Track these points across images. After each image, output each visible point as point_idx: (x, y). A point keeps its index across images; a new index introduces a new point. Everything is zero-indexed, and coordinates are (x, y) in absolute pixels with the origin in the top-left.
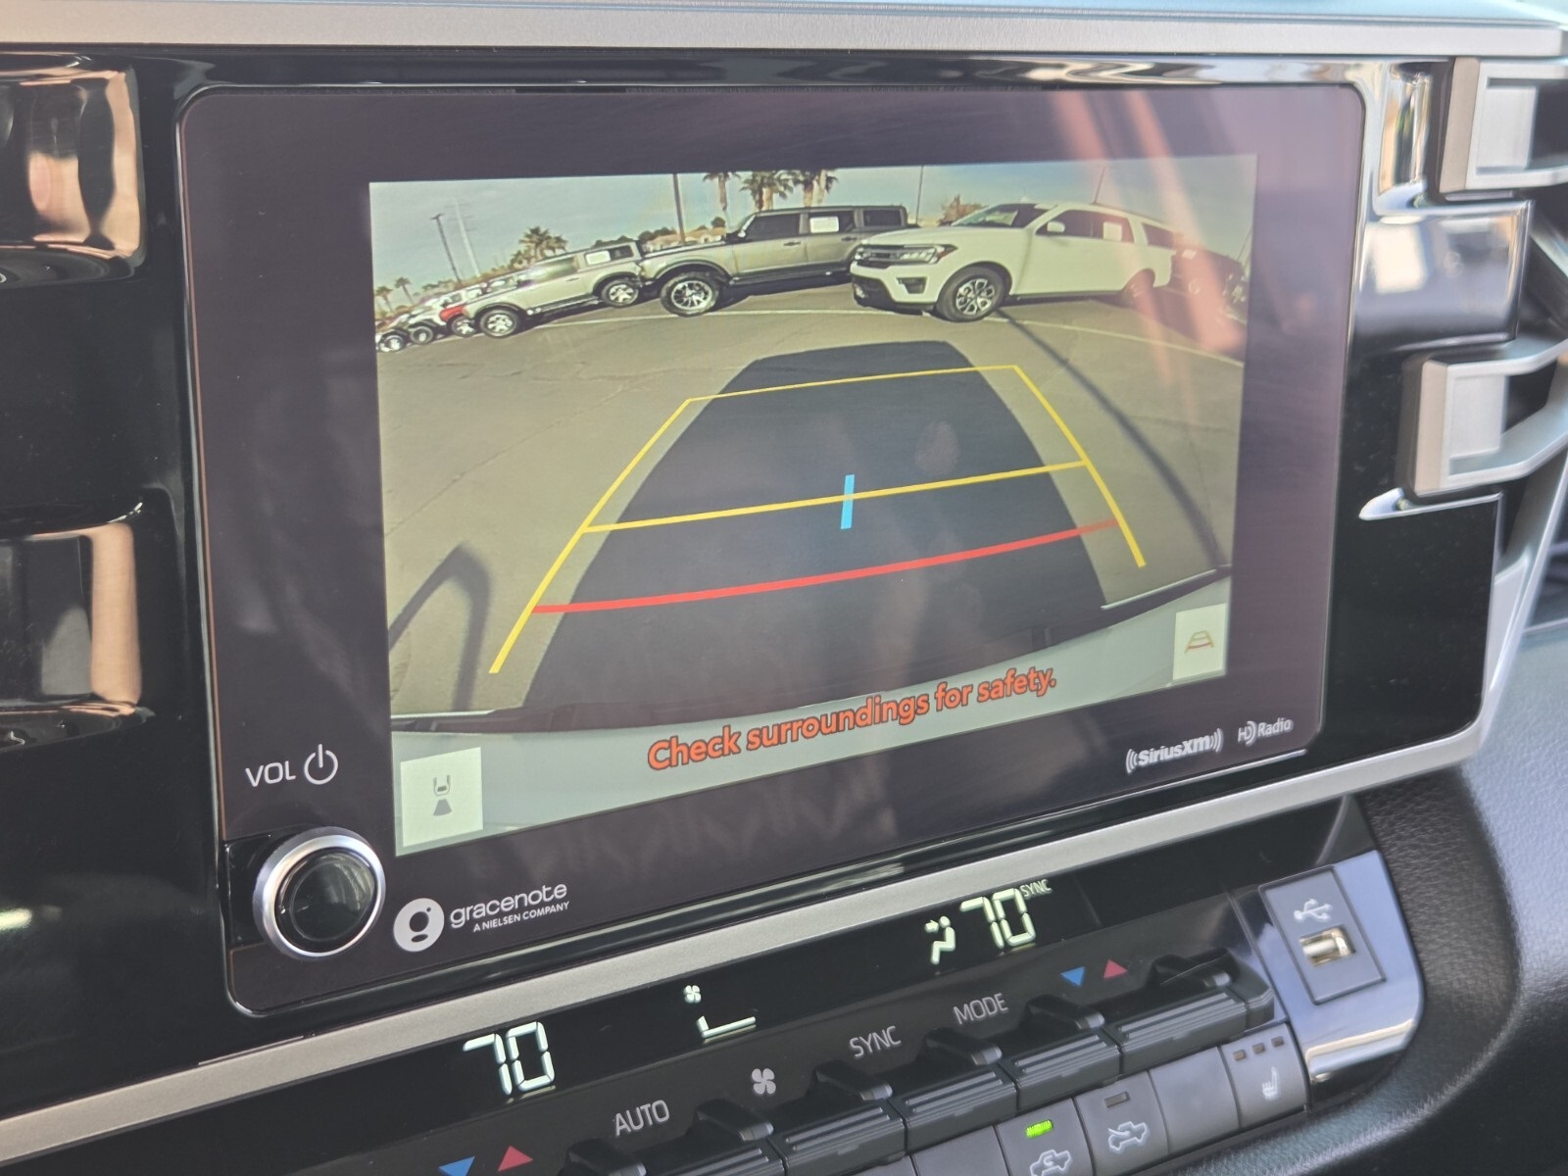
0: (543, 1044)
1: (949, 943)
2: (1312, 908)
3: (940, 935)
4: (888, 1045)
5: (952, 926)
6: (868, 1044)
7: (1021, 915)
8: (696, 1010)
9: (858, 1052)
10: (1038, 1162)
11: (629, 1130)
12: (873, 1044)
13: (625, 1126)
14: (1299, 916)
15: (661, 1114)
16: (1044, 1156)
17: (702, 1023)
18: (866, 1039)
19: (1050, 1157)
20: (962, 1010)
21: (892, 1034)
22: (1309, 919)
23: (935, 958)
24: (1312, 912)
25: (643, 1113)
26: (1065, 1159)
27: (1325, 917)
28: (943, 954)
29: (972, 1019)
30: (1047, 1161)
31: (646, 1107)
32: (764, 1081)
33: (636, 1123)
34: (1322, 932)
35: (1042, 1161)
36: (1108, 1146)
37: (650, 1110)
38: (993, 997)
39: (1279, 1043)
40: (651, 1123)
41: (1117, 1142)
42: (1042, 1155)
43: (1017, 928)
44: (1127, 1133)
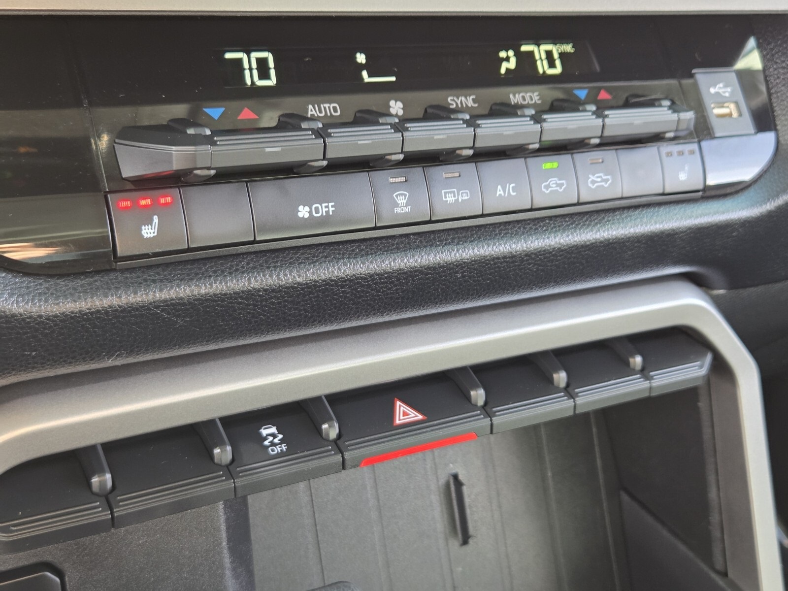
0: (271, 64)
1: (512, 64)
2: (720, 88)
3: (507, 59)
4: (470, 105)
5: (515, 55)
6: (459, 102)
7: (555, 60)
8: (362, 67)
9: (452, 105)
10: (548, 183)
11: (316, 115)
12: (461, 102)
13: (314, 112)
14: (712, 90)
15: (335, 111)
16: (551, 181)
17: (365, 74)
18: (458, 99)
19: (555, 182)
20: (514, 96)
21: (473, 99)
22: (717, 93)
23: (503, 71)
24: (721, 91)
25: (325, 108)
26: (563, 184)
27: (727, 95)
28: (508, 70)
29: (520, 103)
30: (553, 184)
31: (327, 105)
32: (396, 108)
33: (320, 112)
34: (724, 103)
35: (549, 184)
36: (588, 184)
37: (329, 108)
38: (533, 95)
39: (692, 152)
40: (329, 114)
41: (593, 182)
42: (550, 180)
43: (552, 65)
44: (599, 180)
